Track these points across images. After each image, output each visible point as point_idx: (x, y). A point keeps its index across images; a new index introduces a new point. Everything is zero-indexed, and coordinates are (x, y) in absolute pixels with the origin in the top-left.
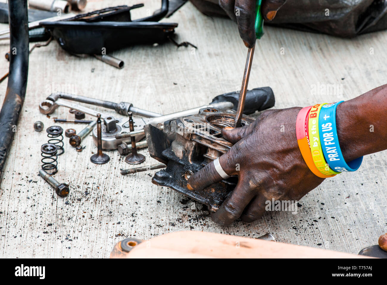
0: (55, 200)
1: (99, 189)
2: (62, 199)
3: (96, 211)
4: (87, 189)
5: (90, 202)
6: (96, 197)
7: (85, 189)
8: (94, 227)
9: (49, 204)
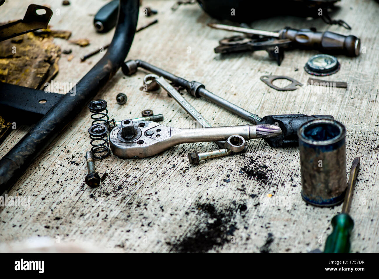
0: (83, 190)
1: (136, 185)
2: (90, 190)
3: (116, 211)
4: (123, 183)
5: (117, 199)
6: (127, 194)
7: (121, 182)
8: (100, 230)
9: (74, 193)
